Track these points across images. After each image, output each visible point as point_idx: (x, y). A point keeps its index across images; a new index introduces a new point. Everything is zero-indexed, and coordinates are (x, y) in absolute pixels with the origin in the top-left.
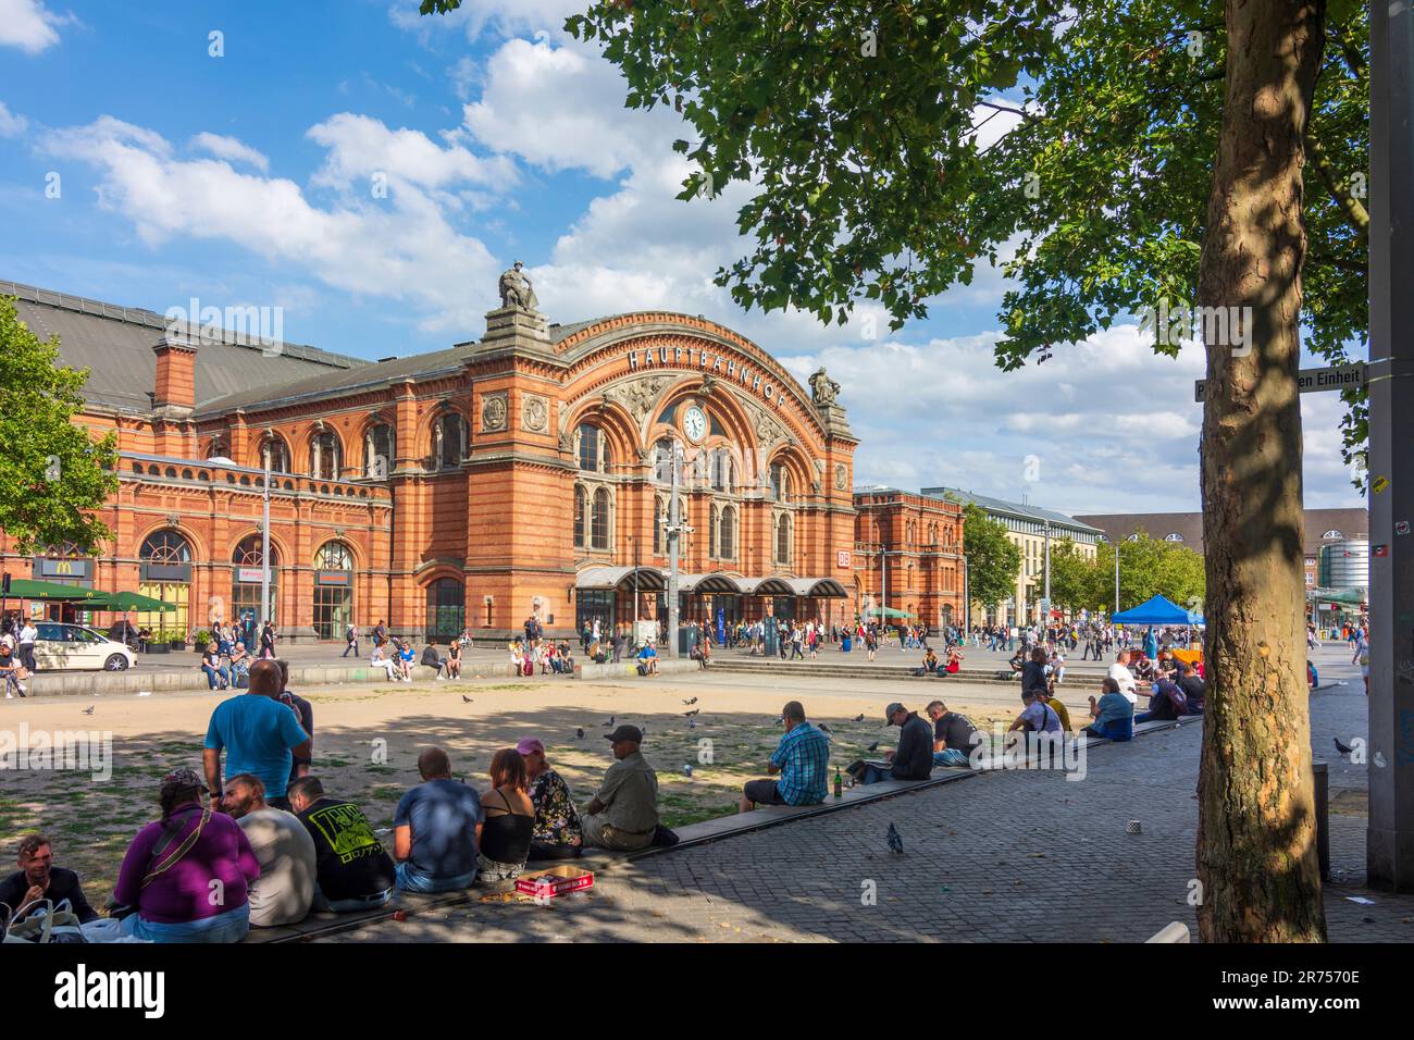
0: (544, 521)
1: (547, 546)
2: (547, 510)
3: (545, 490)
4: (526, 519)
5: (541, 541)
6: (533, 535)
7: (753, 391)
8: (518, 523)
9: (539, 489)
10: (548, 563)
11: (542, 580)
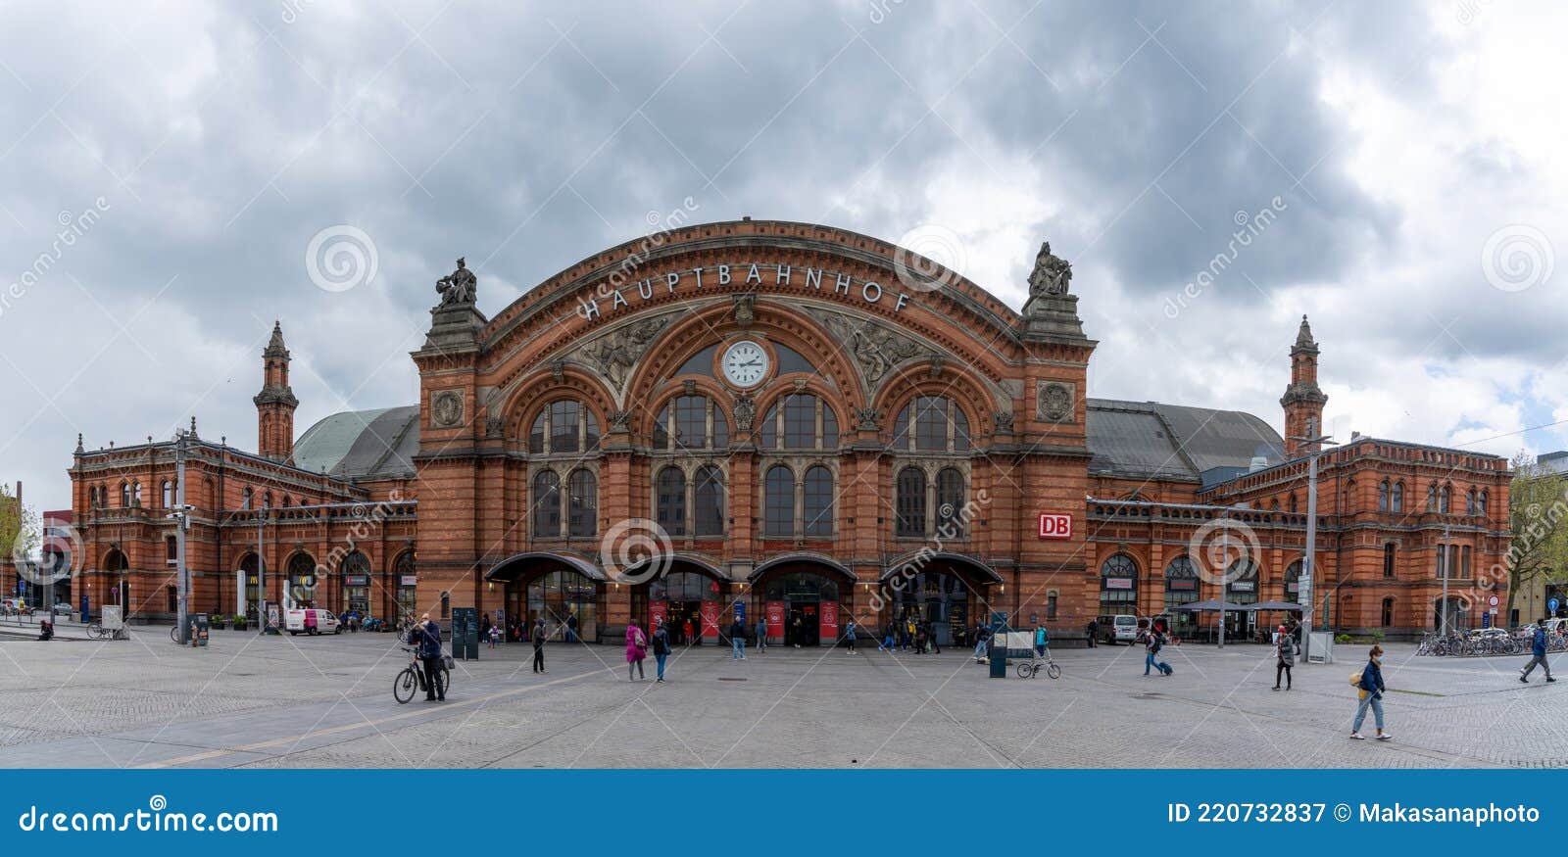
0: (453, 514)
1: (459, 540)
2: (457, 503)
3: (455, 484)
4: (432, 515)
5: (451, 536)
6: (440, 530)
7: (840, 297)
8: (422, 521)
9: (448, 483)
10: (456, 557)
11: (450, 574)
